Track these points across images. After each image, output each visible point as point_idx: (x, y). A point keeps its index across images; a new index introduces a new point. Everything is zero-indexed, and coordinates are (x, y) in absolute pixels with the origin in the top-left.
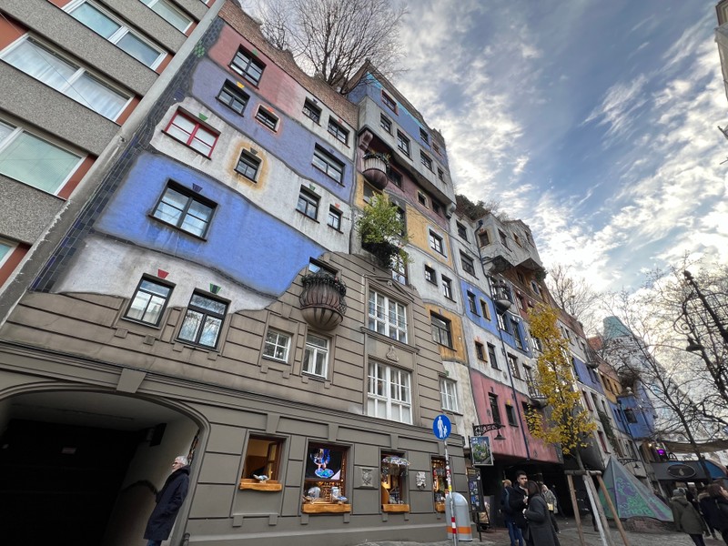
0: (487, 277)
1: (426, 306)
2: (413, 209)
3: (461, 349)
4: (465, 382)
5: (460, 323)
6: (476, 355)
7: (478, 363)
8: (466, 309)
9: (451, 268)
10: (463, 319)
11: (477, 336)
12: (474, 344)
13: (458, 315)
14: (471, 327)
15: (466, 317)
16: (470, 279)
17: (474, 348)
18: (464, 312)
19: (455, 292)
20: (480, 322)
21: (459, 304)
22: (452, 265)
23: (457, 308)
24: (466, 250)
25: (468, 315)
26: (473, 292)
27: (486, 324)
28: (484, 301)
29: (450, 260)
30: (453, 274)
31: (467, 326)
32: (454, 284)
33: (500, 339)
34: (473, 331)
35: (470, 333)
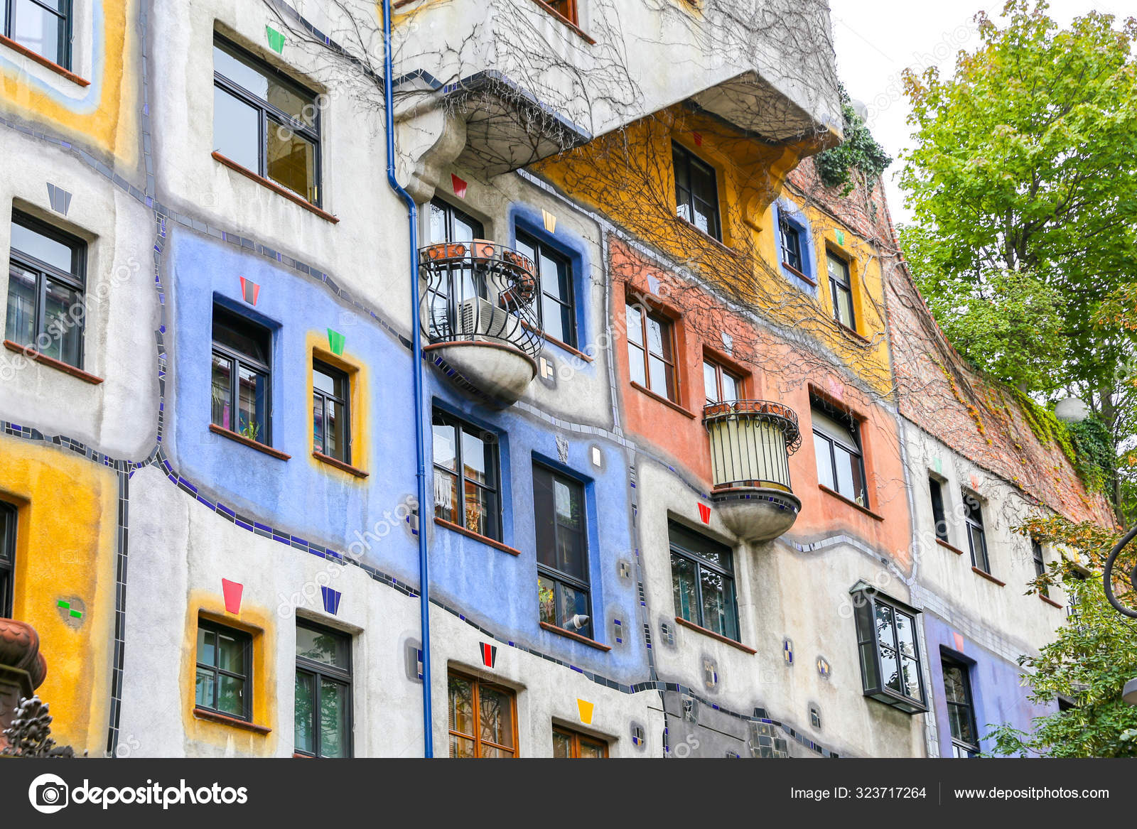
0: (407, 198)
5: (104, 509)
6: (186, 698)
7: (191, 741)
8: (175, 417)
9: (112, 156)
10: (133, 483)
11: (224, 580)
12: (186, 630)
13: (95, 458)
14: (187, 530)
15: (159, 472)
16: (258, 217)
17: (180, 653)
18: (151, 435)
19: (107, 312)
20: (275, 494)
21: (127, 393)
22: (119, 131)
23: (99, 417)
24: (275, 26)
25: (181, 456)
26: (264, 306)
27: (326, 498)
28: (348, 355)
29: (117, 98)
30: (116, 192)
31: (160, 531)
32: (112, 260)
33: (410, 589)
34: (195, 553)
35: (175, 569)
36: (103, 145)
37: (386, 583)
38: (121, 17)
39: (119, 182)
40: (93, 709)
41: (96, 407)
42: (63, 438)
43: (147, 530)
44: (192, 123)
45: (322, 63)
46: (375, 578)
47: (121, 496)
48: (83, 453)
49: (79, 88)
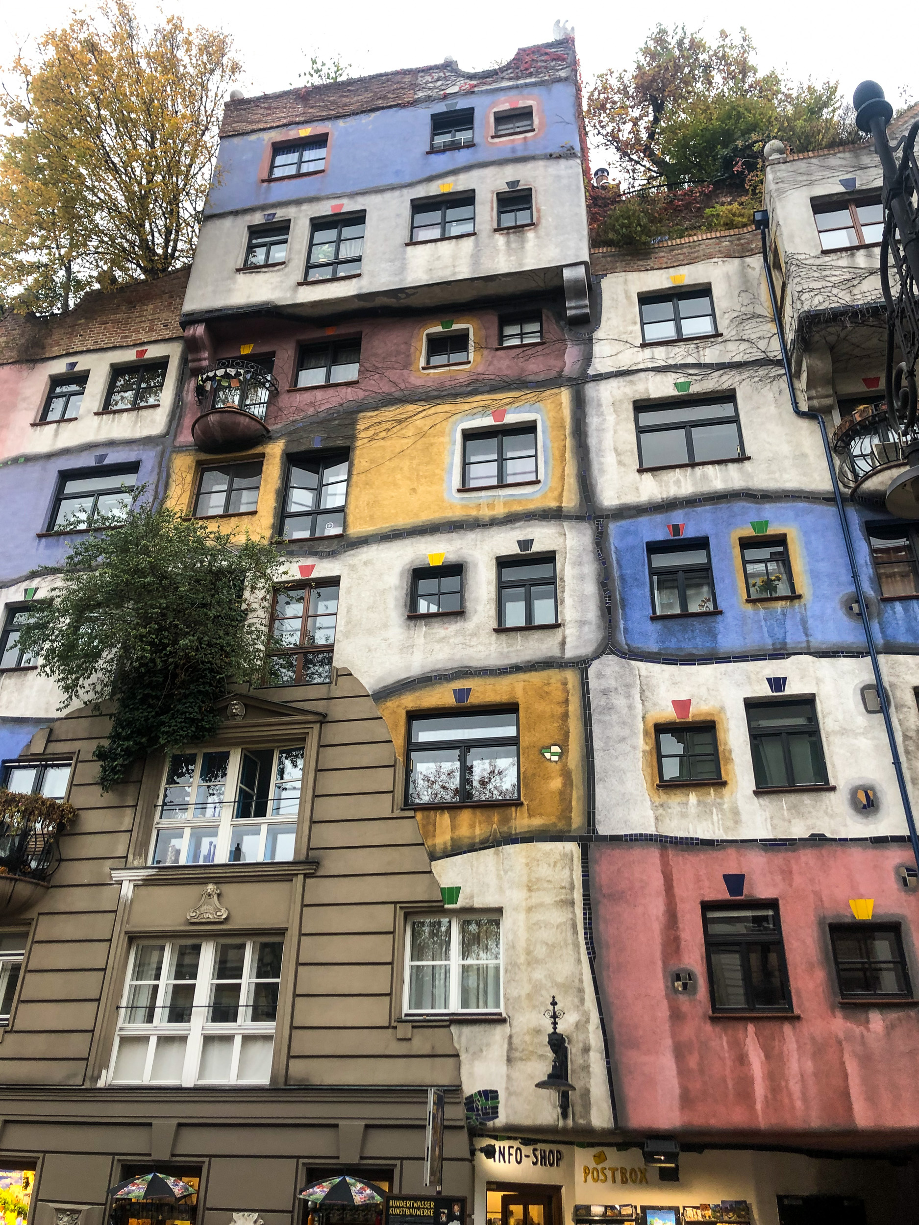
0: (811, 415)
1: (391, 704)
2: (389, 413)
3: (556, 783)
4: (548, 898)
5: (571, 691)
6: (649, 779)
7: (657, 804)
8: (622, 622)
9: (561, 507)
10: (592, 671)
11: (674, 702)
12: (644, 739)
13: (561, 666)
14: (638, 682)
15: (610, 657)
16: (679, 487)
17: (641, 754)
18: (604, 639)
19: (564, 587)
20: (715, 637)
21: (582, 623)
22: (565, 493)
23: (563, 643)
24: (682, 380)
25: (629, 642)
26: (690, 532)
27: (763, 623)
28: (773, 529)
29: (563, 478)
30: (565, 524)
31: (616, 689)
32: (565, 558)
33: (862, 653)
34: (647, 693)
35: (631, 707)
36: (553, 504)
37: (835, 657)
38: (563, 437)
39: (569, 517)
40: (574, 803)
41: (560, 639)
42: (537, 663)
43: (605, 692)
44: (620, 463)
45: (725, 378)
46: (820, 657)
47: (583, 679)
48: (552, 666)
49: (536, 486)
